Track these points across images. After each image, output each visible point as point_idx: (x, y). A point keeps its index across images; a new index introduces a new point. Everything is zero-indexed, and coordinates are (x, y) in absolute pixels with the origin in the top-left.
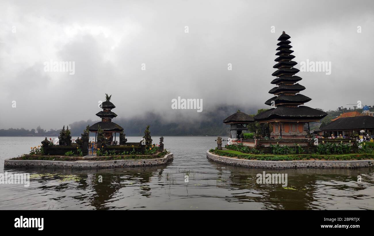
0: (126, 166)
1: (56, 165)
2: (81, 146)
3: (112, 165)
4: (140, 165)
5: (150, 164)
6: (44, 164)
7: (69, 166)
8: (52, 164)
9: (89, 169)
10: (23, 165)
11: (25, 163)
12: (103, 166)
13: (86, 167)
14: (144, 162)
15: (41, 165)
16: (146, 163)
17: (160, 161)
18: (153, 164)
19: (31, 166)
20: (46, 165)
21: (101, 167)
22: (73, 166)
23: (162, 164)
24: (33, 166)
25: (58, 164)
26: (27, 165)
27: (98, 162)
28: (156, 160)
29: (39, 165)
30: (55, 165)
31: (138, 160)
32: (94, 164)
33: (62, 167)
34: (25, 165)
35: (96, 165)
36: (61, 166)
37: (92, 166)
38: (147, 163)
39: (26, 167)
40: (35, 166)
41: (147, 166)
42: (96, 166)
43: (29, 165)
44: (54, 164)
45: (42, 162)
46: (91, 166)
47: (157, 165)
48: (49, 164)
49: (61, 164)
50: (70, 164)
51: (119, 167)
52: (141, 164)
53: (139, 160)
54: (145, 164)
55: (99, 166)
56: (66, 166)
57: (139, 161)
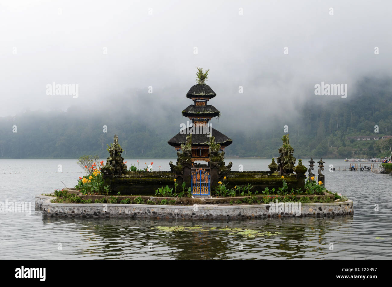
0: (287, 216)
1: (156, 213)
2: (179, 177)
3: (262, 214)
4: (313, 213)
5: (331, 212)
6: (130, 210)
7: (186, 215)
8: (148, 210)
9: (225, 220)
10: (89, 213)
11: (91, 209)
12: (248, 215)
13: (220, 215)
14: (320, 209)
15: (124, 213)
16: (323, 210)
17: (346, 207)
18: (335, 212)
19: (104, 215)
20: (135, 213)
21: (246, 216)
22: (194, 214)
23: (349, 213)
24: (108, 215)
25: (160, 211)
26: (95, 214)
27: (240, 206)
28: (340, 205)
29: (120, 212)
30: (154, 213)
31: (308, 204)
32: (234, 210)
33: (171, 217)
34: (91, 212)
35: (236, 213)
36: (168, 214)
37: (231, 213)
38: (325, 209)
39: (94, 216)
40: (112, 215)
41: (325, 215)
42: (238, 214)
43: (99, 212)
44: (151, 211)
45: (126, 207)
46: (229, 214)
47: (342, 214)
48: (141, 210)
49: (167, 211)
50: (187, 211)
51: (274, 216)
52: (314, 211)
53: (310, 204)
54: (321, 212)
55: (242, 214)
56: (178, 214)
57: (309, 207)
